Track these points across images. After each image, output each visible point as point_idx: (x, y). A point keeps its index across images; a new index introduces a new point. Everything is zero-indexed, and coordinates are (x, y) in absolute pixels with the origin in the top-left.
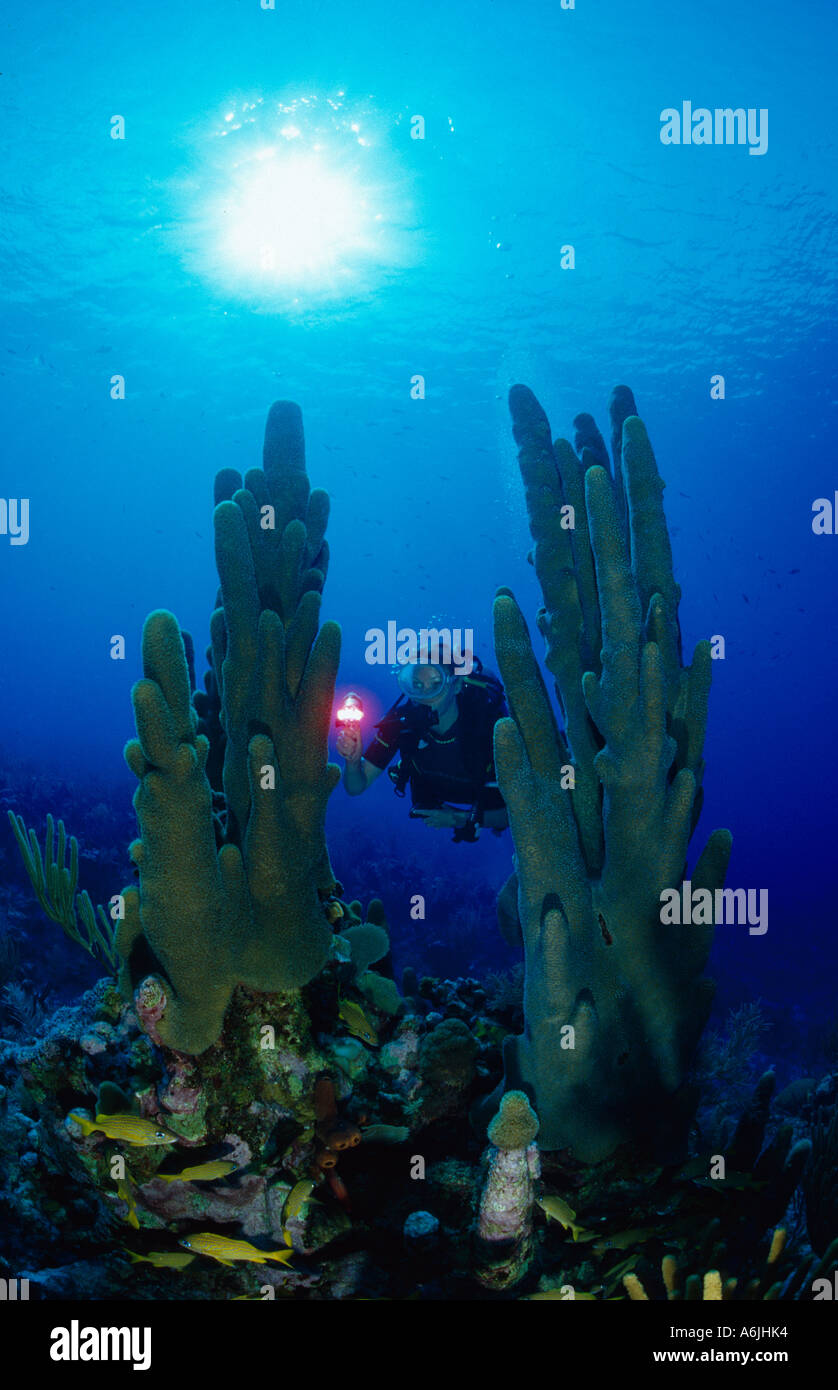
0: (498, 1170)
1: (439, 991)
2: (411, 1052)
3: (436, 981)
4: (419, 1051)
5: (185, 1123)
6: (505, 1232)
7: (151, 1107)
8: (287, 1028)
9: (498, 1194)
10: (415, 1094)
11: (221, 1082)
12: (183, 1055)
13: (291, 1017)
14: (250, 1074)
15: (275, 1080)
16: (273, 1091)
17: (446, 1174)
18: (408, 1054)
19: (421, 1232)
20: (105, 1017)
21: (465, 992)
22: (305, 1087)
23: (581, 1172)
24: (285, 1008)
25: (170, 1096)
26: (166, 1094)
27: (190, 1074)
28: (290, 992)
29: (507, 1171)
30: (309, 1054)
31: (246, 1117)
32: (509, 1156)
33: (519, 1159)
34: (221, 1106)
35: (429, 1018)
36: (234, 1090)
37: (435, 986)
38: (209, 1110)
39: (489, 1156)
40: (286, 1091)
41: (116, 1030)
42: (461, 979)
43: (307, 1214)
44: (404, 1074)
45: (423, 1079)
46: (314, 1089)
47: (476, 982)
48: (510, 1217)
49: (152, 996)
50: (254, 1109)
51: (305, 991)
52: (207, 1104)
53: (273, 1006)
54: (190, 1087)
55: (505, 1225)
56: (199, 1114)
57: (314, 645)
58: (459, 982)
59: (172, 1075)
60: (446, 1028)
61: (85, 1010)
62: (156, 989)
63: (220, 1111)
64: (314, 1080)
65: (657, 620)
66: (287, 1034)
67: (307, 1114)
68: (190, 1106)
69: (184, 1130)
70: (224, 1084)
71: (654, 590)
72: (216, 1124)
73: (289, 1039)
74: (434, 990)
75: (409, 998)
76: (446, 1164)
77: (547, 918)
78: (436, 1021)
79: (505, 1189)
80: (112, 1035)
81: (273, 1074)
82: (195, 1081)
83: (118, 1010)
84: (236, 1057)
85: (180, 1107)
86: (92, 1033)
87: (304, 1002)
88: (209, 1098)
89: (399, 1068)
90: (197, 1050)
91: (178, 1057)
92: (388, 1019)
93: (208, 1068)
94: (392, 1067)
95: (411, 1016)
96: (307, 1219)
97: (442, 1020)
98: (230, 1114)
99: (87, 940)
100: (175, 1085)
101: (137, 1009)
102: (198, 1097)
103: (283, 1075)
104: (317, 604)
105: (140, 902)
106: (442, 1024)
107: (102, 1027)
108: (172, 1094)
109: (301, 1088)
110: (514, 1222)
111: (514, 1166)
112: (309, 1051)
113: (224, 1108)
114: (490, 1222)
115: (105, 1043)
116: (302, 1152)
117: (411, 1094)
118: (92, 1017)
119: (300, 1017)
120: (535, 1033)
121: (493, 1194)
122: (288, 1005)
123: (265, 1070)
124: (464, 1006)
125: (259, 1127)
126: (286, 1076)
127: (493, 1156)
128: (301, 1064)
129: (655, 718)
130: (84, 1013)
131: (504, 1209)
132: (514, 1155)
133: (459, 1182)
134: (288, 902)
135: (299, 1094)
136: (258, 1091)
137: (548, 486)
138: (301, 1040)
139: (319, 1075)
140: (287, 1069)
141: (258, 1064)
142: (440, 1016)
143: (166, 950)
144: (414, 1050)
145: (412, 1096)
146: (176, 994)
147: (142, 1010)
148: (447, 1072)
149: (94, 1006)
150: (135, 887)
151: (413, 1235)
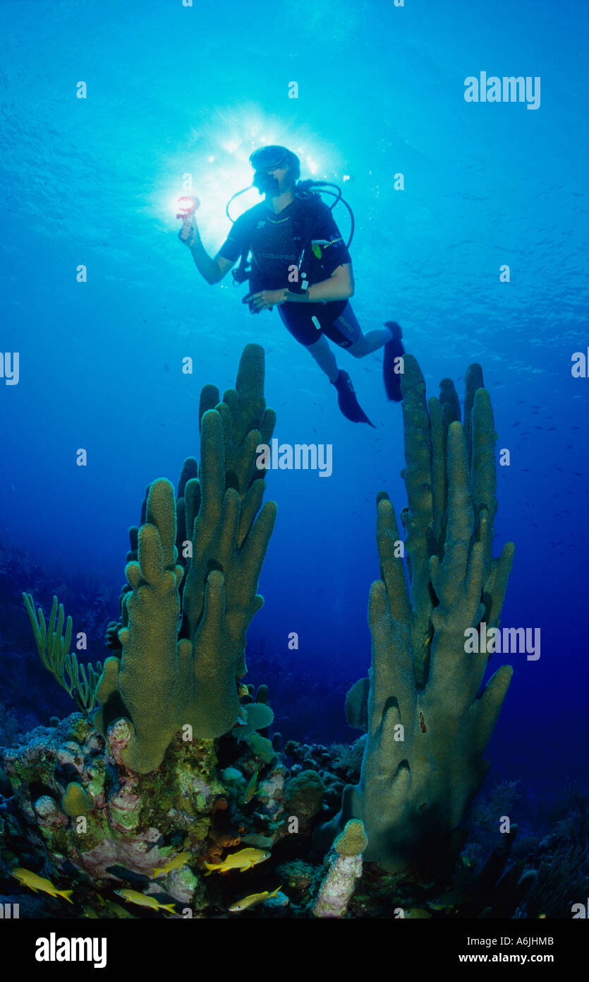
0: (336, 869)
1: (299, 751)
2: (278, 789)
3: (297, 744)
4: (284, 789)
5: (126, 817)
6: (333, 909)
7: (100, 803)
8: (202, 763)
9: (333, 885)
10: (277, 817)
11: (154, 793)
12: (133, 773)
13: (205, 756)
14: (172, 790)
15: (187, 796)
16: (185, 803)
17: (295, 870)
18: (276, 790)
19: (276, 904)
20: (75, 739)
21: (316, 753)
22: (208, 803)
23: (383, 878)
24: (202, 750)
25: (119, 798)
26: (117, 796)
27: (136, 785)
28: (207, 740)
29: (343, 869)
30: (212, 782)
31: (165, 818)
32: (345, 861)
33: (352, 863)
34: (149, 809)
35: (294, 768)
36: (161, 799)
37: (296, 748)
38: (142, 810)
39: (331, 859)
40: (194, 805)
41: (82, 749)
42: (315, 745)
43: (196, 886)
44: (271, 803)
45: (285, 807)
46: (213, 805)
47: (324, 748)
48: (339, 900)
49: (122, 732)
50: (172, 813)
51: (216, 741)
52: (142, 806)
53: (194, 748)
54: (134, 794)
55: (334, 905)
56: (137, 812)
57: (258, 515)
58: (314, 747)
59: (122, 785)
60: (305, 775)
61: (59, 731)
62: (125, 728)
63: (149, 811)
64: (214, 800)
65: (482, 527)
66: (201, 767)
67: (205, 821)
68: (132, 806)
69: (124, 821)
70: (155, 795)
71: (483, 506)
72: (145, 820)
73: (202, 771)
74: (295, 750)
75: (279, 753)
76: (296, 864)
77: (388, 712)
78: (298, 771)
79: (339, 882)
80: (79, 752)
81: (186, 792)
82: (137, 791)
83: (84, 735)
84: (166, 778)
85: (125, 806)
86: (65, 748)
87: (215, 748)
88: (144, 803)
89: (268, 798)
90: (144, 771)
91: (130, 774)
92: (264, 765)
93: (146, 783)
94: (264, 797)
95: (282, 766)
96: (195, 889)
97: (302, 771)
98: (155, 815)
99: (69, 685)
100: (124, 791)
101: (110, 739)
102: (138, 801)
103: (193, 794)
104: (263, 488)
105: (119, 670)
106: (303, 773)
107: (72, 745)
108: (121, 797)
109: (205, 803)
110: (341, 904)
111: (348, 867)
112: (213, 780)
113: (151, 810)
114: (324, 902)
115: (74, 757)
116: (197, 846)
117: (275, 816)
118: (65, 738)
119: (211, 758)
120: (367, 785)
121: (330, 884)
122: (204, 749)
123: (181, 789)
124: (315, 763)
125: (172, 826)
126: (195, 794)
127: (333, 860)
128: (207, 788)
129: (475, 591)
130: (59, 734)
131: (336, 894)
132: (349, 860)
133: (303, 876)
134: (217, 682)
135: (203, 808)
136: (175, 802)
137: (420, 427)
138: (210, 772)
139: (218, 797)
140: (197, 790)
141: (178, 784)
142: (300, 767)
143: (134, 703)
144: (281, 788)
145: (275, 818)
146: (137, 733)
147: (113, 740)
148: (302, 804)
149: (67, 730)
150: (116, 659)
151: (271, 906)
